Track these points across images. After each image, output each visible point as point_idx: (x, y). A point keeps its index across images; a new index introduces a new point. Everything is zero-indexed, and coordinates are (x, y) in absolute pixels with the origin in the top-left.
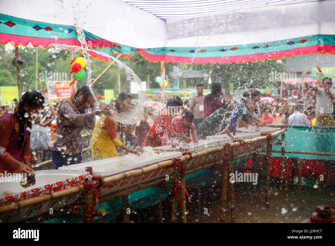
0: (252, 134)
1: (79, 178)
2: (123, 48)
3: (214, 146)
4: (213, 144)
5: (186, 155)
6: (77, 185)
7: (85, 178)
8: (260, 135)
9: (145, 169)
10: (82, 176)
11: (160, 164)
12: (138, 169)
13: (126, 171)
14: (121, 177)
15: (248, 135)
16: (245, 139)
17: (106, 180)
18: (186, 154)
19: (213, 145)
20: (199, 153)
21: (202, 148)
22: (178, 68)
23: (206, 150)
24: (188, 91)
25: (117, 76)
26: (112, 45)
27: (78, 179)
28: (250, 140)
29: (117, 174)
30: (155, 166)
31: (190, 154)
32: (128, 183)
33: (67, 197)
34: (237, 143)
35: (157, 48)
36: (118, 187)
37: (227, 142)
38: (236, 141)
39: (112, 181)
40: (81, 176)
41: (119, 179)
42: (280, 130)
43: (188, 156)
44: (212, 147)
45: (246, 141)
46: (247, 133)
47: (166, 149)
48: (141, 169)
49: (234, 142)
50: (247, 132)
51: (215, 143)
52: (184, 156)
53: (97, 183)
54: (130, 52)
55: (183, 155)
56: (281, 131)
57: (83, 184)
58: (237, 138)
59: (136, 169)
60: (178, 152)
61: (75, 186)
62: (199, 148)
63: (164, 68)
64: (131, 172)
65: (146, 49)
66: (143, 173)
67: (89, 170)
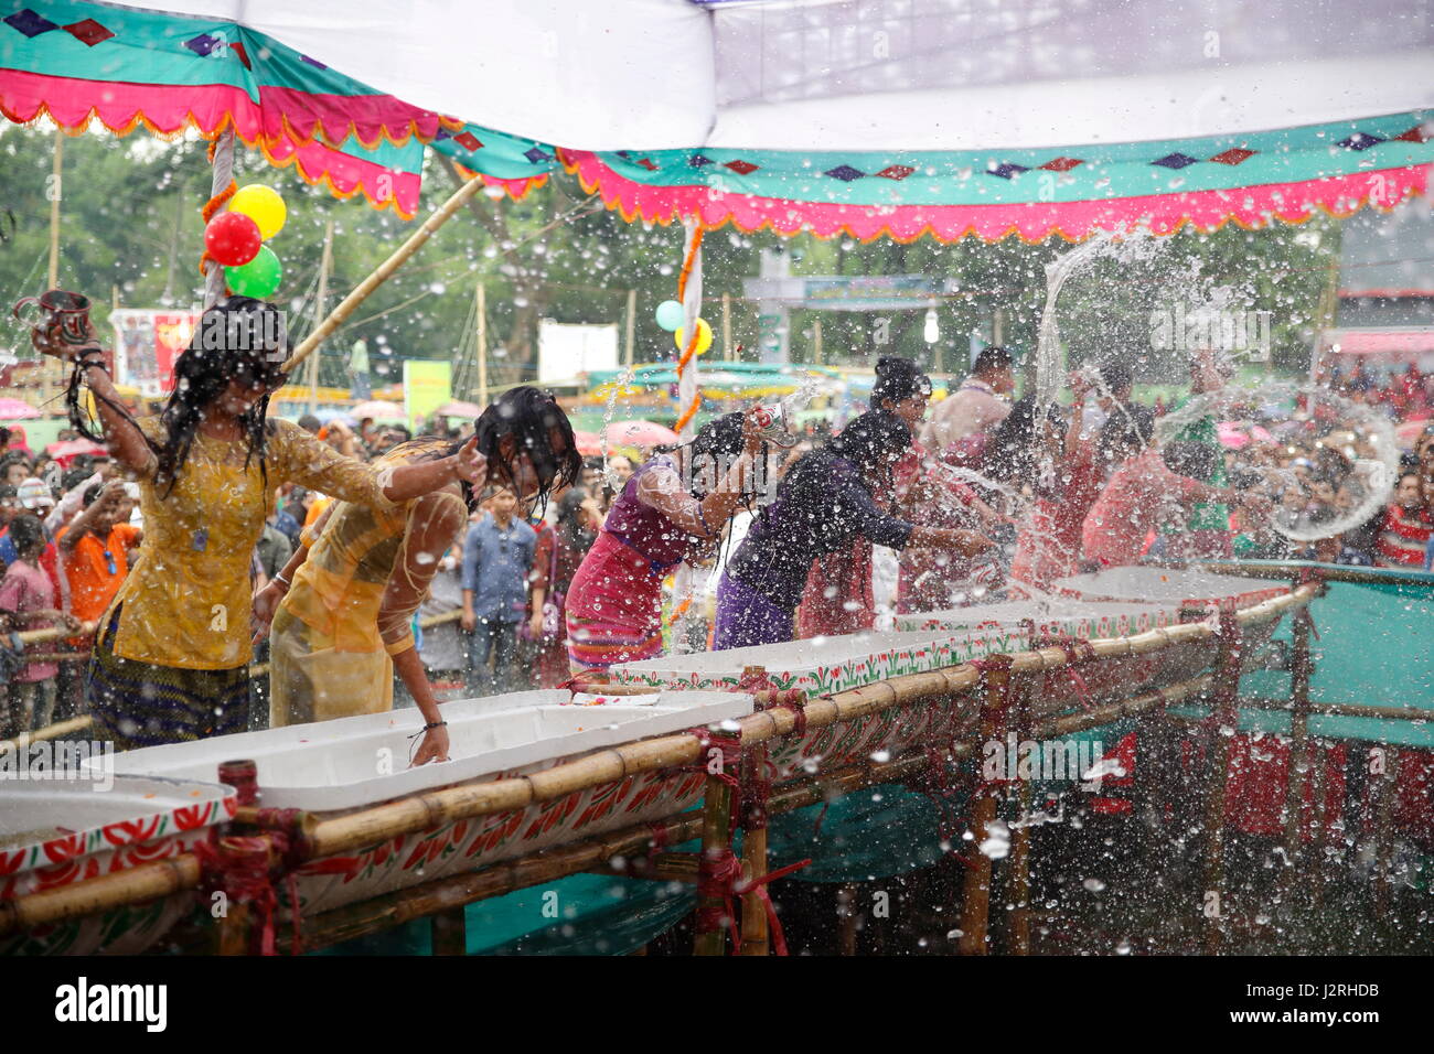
0: (1135, 611)
1: (178, 822)
2: (491, 147)
3: (926, 667)
4: (922, 654)
5: (774, 712)
6: (164, 857)
7: (208, 822)
8: (1176, 616)
9: (548, 780)
10: (196, 808)
11: (630, 753)
12: (509, 777)
13: (445, 788)
14: (408, 820)
15: (1113, 613)
16: (1095, 637)
17: (328, 831)
18: (773, 702)
19: (924, 663)
20: (845, 702)
21: (861, 675)
22: (785, 259)
23: (880, 687)
24: (834, 377)
25: (472, 294)
26: (433, 128)
27: (172, 828)
28: (1121, 641)
29: (389, 802)
30: (605, 764)
31: (795, 703)
32: (450, 849)
33: (107, 922)
34: (1052, 655)
35: (664, 153)
36: (397, 868)
37: (996, 647)
38: (1047, 643)
39: (362, 837)
40: (184, 811)
41: (402, 829)
42: (1286, 591)
43: (785, 717)
44: (914, 671)
45: (1102, 643)
46: (1110, 604)
47: (675, 674)
48: (525, 777)
49: (1034, 646)
50: (1108, 599)
51: (934, 649)
52: (761, 715)
53: (275, 849)
54: (521, 164)
55: (758, 707)
56: (1289, 596)
57: (199, 850)
58: (1055, 630)
59: (500, 776)
60: (732, 690)
61: (151, 863)
62: (843, 676)
63: (699, 253)
64: (469, 791)
65: (606, 155)
66: (537, 798)
67: (239, 775)
